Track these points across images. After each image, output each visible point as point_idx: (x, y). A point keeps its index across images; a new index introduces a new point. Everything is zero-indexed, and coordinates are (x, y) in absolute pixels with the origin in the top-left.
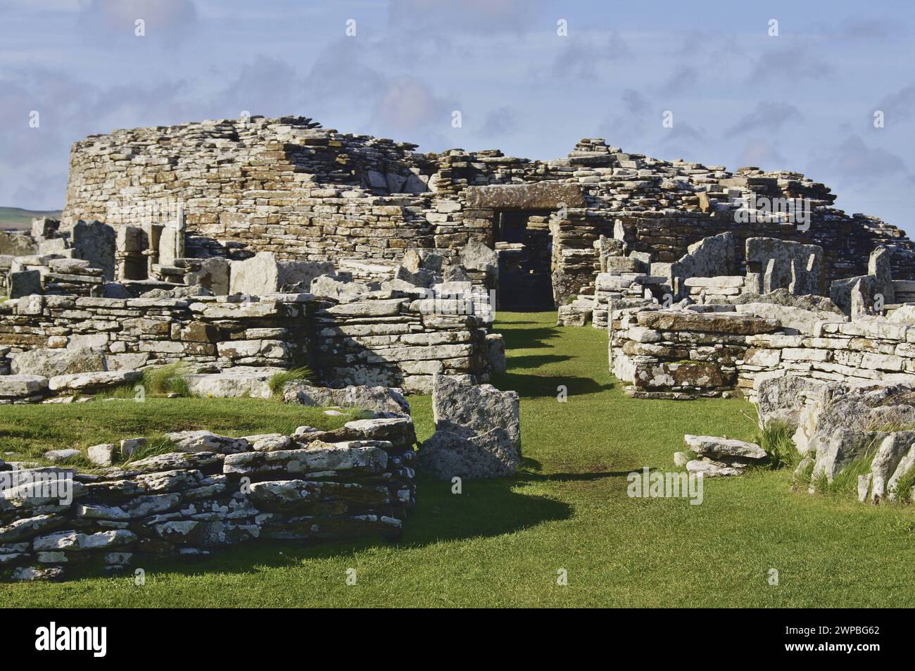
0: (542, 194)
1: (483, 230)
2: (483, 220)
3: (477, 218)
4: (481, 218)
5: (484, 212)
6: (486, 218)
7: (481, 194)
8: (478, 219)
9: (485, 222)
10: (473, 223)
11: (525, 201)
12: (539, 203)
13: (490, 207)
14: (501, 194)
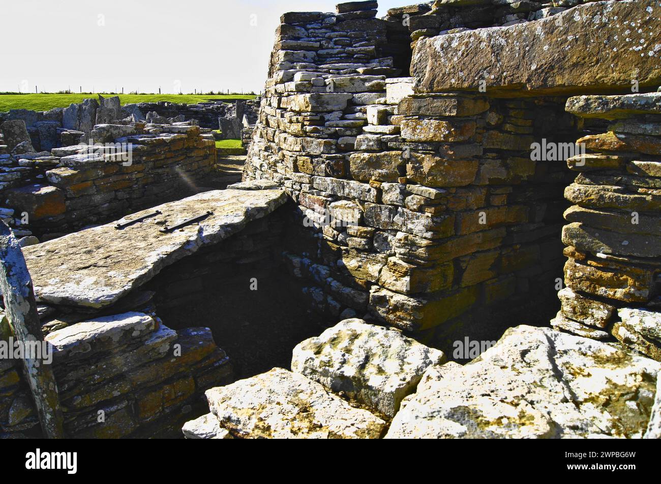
0: (586, 43)
1: (433, 147)
2: (434, 122)
3: (422, 117)
4: (430, 117)
5: (437, 103)
6: (442, 118)
7: (435, 56)
8: (426, 121)
9: (438, 127)
10: (414, 129)
11: (533, 67)
12: (576, 72)
13: (451, 89)
14: (477, 51)
